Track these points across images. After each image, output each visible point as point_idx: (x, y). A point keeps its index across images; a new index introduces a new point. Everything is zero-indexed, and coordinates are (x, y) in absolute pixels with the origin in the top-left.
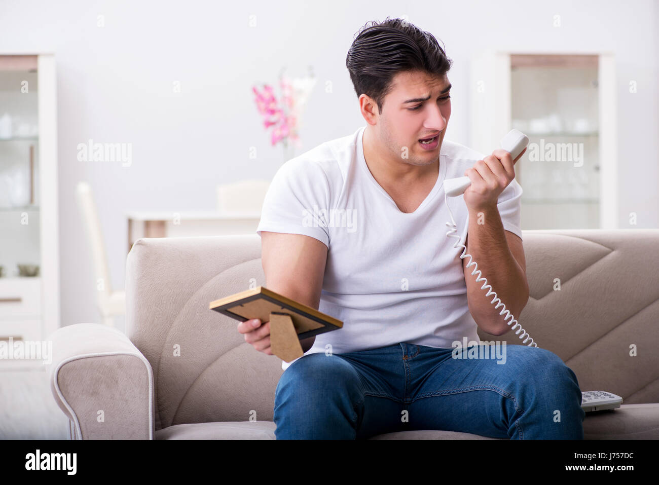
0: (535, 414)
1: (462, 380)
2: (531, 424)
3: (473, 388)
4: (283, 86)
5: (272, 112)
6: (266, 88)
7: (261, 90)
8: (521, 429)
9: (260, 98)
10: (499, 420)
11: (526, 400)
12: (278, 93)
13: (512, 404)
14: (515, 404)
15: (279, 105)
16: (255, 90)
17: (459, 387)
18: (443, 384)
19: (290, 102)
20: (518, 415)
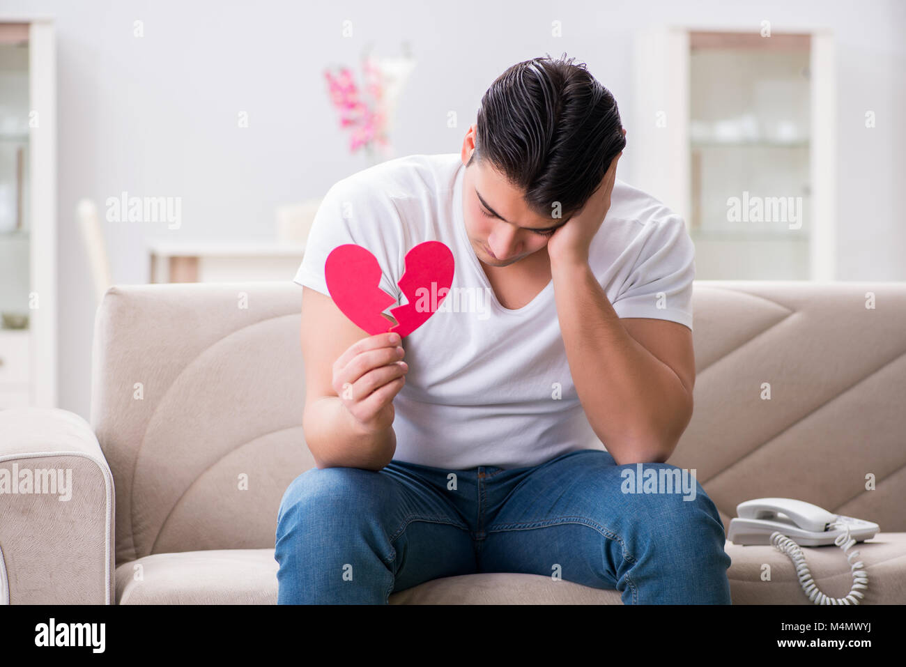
0: (652, 566)
1: (550, 506)
2: (647, 578)
3: (565, 519)
4: (367, 70)
5: (352, 106)
6: (345, 73)
7: (336, 74)
8: (633, 585)
9: (334, 87)
10: (602, 569)
11: (639, 544)
12: (359, 80)
13: (619, 548)
14: (623, 550)
15: (362, 96)
16: (328, 76)
17: (546, 516)
18: (526, 511)
19: (377, 91)
20: (628, 565)
